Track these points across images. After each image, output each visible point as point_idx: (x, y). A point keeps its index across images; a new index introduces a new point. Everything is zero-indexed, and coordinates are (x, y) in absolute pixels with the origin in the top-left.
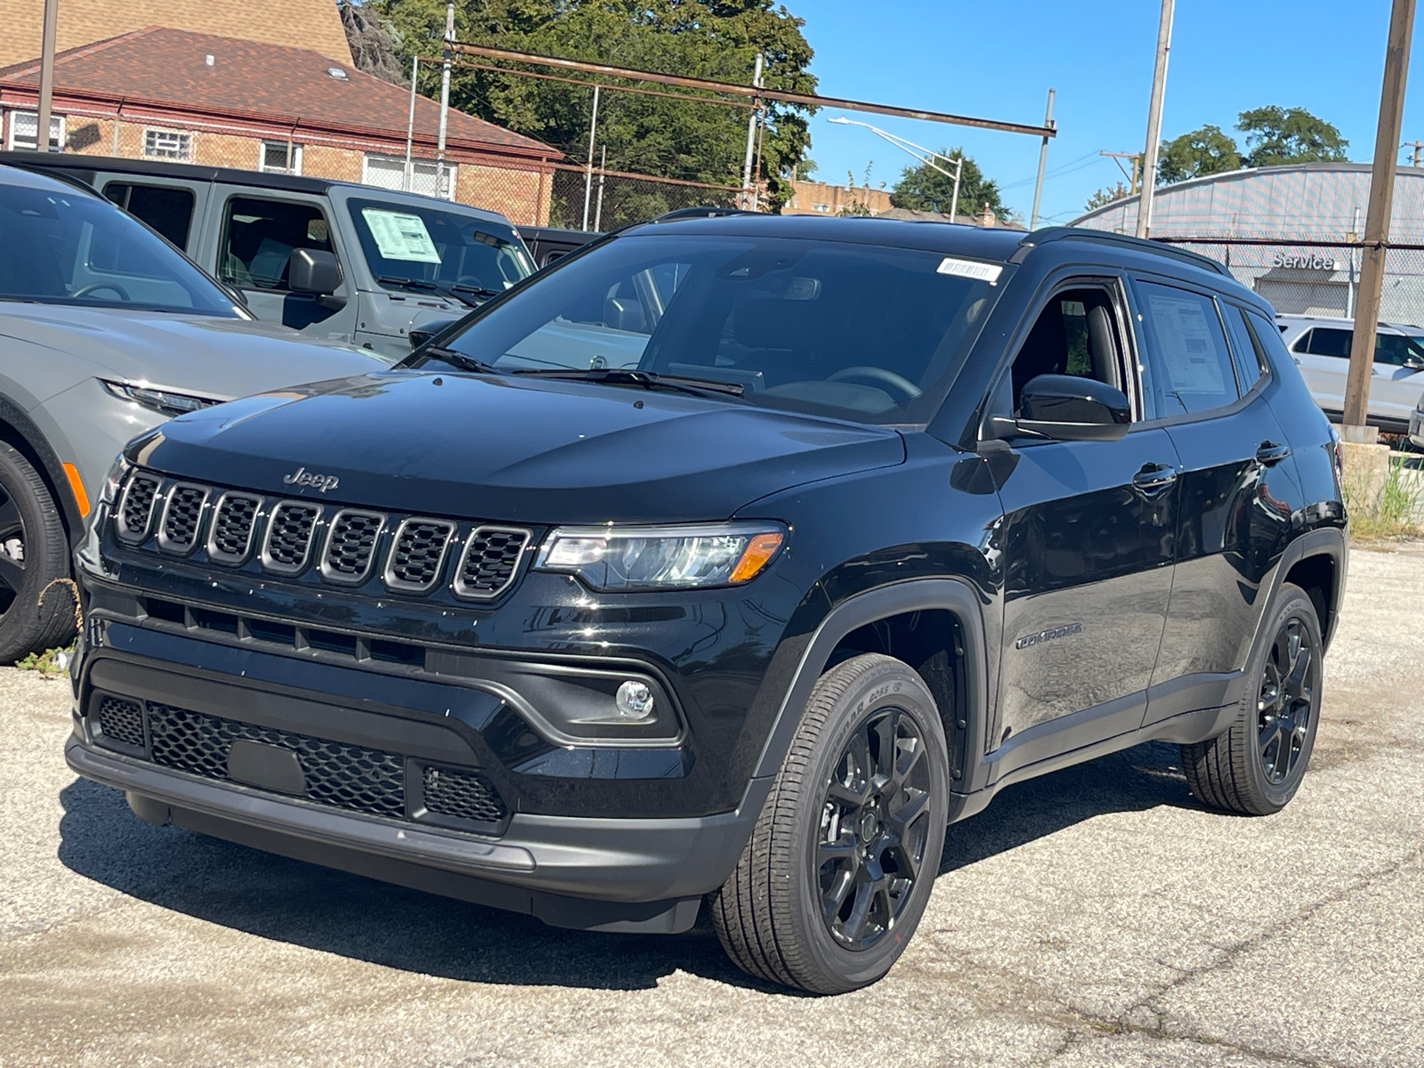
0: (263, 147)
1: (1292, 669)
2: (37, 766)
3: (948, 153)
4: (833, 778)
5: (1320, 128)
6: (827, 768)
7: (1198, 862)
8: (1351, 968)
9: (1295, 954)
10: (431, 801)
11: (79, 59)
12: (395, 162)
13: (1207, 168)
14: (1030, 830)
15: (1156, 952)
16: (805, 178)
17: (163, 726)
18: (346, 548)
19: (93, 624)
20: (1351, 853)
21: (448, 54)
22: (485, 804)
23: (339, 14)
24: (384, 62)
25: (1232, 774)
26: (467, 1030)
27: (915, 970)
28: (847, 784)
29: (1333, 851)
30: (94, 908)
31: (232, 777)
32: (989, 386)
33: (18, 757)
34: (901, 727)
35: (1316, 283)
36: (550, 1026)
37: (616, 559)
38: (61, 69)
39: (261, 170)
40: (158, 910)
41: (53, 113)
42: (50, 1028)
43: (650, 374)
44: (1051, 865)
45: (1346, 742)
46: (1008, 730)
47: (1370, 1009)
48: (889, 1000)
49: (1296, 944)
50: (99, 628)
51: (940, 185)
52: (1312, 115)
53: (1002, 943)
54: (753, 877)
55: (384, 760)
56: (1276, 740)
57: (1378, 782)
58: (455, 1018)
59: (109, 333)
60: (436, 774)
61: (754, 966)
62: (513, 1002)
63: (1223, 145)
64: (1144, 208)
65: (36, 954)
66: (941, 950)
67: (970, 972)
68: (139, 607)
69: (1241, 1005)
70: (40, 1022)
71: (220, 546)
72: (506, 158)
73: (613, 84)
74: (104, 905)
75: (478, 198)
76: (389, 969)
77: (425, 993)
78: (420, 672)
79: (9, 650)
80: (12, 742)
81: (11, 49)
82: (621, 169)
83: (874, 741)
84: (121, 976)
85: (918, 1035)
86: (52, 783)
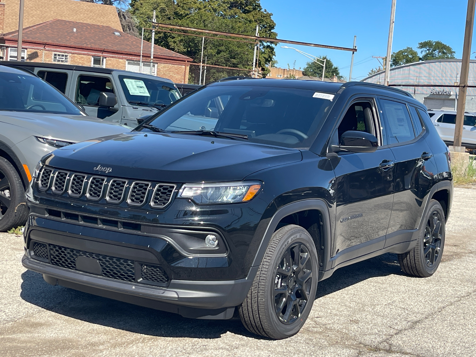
0: (93, 58)
1: (435, 228)
2: (14, 266)
3: (322, 58)
4: (279, 266)
5: (446, 47)
6: (277, 263)
7: (404, 293)
8: (455, 328)
9: (436, 324)
10: (144, 276)
11: (31, 30)
12: (137, 63)
13: (407, 62)
14: (347, 283)
15: (389, 324)
16: (274, 66)
17: (54, 252)
18: (114, 192)
19: (31, 218)
20: (455, 290)
21: (154, 27)
22: (162, 277)
23: (118, 14)
24: (133, 30)
25: (415, 263)
26: (156, 353)
27: (308, 331)
28: (284, 268)
29: (449, 289)
30: (32, 313)
31: (77, 269)
32: (330, 135)
33: (8, 263)
34: (302, 249)
35: (445, 99)
36: (184, 351)
37: (205, 194)
38: (25, 34)
39: (92, 66)
40: (53, 313)
41: (23, 48)
42: (16, 354)
43: (217, 132)
44: (354, 295)
45: (454, 252)
46: (338, 250)
47: (461, 342)
48: (299, 341)
49: (436, 320)
50: (33, 220)
51: (319, 68)
52: (443, 43)
53: (337, 321)
54: (252, 300)
55: (128, 262)
56: (430, 252)
57: (465, 265)
58: (152, 349)
59: (38, 121)
60: (145, 267)
61: (253, 330)
62: (172, 343)
63: (413, 54)
64: (387, 75)
65: (12, 329)
66: (317, 324)
67: (326, 331)
68: (46, 212)
69: (417, 341)
70: (13, 352)
71: (73, 191)
72: (173, 61)
73: (209, 36)
74: (35, 312)
75: (164, 74)
76: (131, 333)
77: (142, 340)
78: (139, 233)
79: (6, 227)
80: (6, 258)
81: (9, 27)
82: (212, 64)
83: (293, 254)
84: (40, 336)
85: (308, 353)
86: (19, 271)
